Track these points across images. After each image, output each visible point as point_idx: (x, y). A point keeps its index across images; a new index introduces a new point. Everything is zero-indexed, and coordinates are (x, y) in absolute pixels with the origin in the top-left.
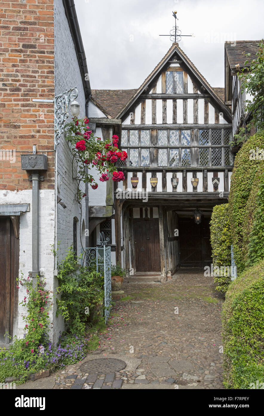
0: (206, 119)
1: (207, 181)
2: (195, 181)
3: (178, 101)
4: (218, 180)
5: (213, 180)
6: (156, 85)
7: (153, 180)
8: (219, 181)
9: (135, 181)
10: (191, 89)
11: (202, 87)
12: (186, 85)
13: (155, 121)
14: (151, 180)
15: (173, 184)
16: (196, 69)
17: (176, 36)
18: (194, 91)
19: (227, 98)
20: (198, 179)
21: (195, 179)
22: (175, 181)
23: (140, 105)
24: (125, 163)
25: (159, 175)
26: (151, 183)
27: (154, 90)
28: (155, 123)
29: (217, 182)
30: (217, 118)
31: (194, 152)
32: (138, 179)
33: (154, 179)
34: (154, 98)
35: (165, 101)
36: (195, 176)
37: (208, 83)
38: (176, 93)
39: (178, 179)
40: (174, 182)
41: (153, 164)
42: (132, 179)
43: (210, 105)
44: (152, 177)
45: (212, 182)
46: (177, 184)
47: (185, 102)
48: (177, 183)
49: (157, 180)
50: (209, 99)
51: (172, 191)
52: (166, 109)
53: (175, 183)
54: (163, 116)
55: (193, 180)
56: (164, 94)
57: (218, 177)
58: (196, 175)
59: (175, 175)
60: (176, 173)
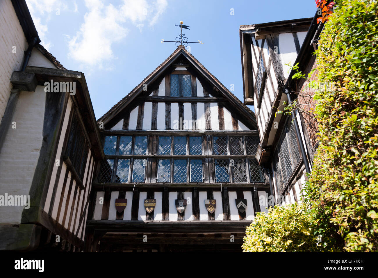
0: (221, 124)
1: (228, 204)
2: (211, 204)
3: (185, 104)
4: (245, 202)
5: (237, 202)
6: (158, 88)
7: (148, 203)
8: (246, 205)
9: (122, 205)
10: (200, 92)
11: (214, 88)
12: (195, 88)
13: (156, 125)
14: (145, 203)
15: (179, 209)
16: (206, 70)
17: (182, 42)
18: (204, 94)
19: (247, 95)
20: (215, 200)
21: (210, 201)
22: (181, 203)
23: (137, 108)
24: (109, 178)
25: (158, 196)
26: (146, 207)
27: (156, 92)
28: (155, 128)
29: (244, 205)
30: (235, 124)
32: (126, 201)
33: (150, 201)
34: (156, 101)
35: (168, 105)
36: (210, 197)
37: (221, 83)
38: (182, 96)
39: (186, 201)
41: (150, 178)
42: (117, 201)
43: (225, 110)
44: (148, 198)
45: (236, 205)
46: (185, 209)
47: (194, 106)
48: (185, 207)
49: (155, 202)
50: (223, 103)
51: (177, 220)
52: (170, 112)
54: (166, 120)
55: (208, 202)
56: (168, 96)
58: (212, 195)
59: (181, 195)
60: (182, 193)
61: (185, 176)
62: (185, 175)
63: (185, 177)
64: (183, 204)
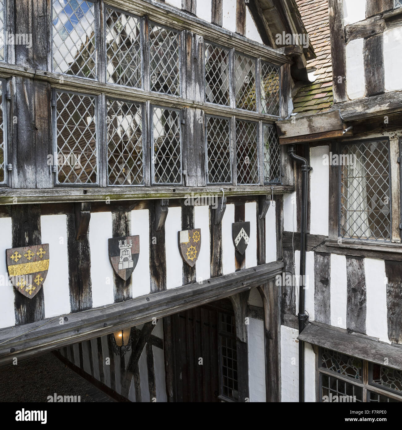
1: (220, 238)
4: (248, 228)
5: (235, 231)
15: (120, 267)
21: (189, 235)
22: (125, 249)
29: (245, 237)
31: (192, 125)
36: (188, 222)
39: (137, 240)
40: (123, 255)
41: (29, 171)
46: (135, 265)
48: (135, 257)
49: (46, 257)
51: (111, 301)
53: (126, 260)
55: (186, 238)
57: (246, 220)
58: (191, 217)
59: (122, 222)
60: (126, 213)
61: (139, 163)
62: (139, 160)
63: (139, 166)
64: (130, 250)
